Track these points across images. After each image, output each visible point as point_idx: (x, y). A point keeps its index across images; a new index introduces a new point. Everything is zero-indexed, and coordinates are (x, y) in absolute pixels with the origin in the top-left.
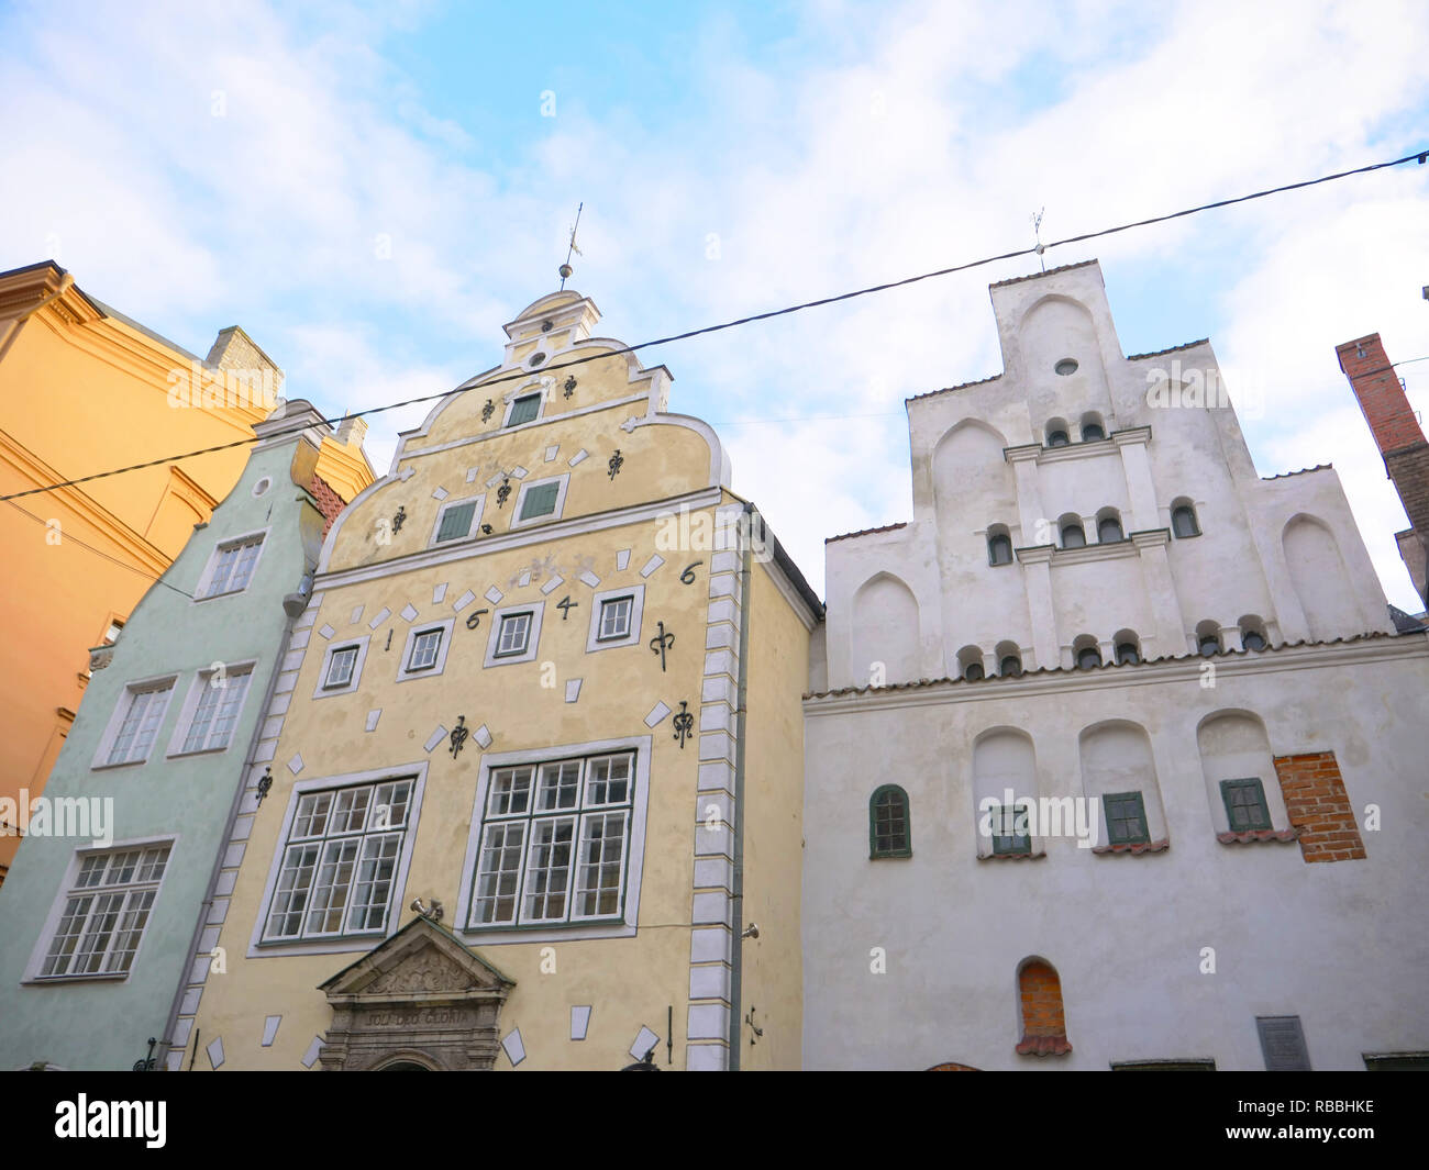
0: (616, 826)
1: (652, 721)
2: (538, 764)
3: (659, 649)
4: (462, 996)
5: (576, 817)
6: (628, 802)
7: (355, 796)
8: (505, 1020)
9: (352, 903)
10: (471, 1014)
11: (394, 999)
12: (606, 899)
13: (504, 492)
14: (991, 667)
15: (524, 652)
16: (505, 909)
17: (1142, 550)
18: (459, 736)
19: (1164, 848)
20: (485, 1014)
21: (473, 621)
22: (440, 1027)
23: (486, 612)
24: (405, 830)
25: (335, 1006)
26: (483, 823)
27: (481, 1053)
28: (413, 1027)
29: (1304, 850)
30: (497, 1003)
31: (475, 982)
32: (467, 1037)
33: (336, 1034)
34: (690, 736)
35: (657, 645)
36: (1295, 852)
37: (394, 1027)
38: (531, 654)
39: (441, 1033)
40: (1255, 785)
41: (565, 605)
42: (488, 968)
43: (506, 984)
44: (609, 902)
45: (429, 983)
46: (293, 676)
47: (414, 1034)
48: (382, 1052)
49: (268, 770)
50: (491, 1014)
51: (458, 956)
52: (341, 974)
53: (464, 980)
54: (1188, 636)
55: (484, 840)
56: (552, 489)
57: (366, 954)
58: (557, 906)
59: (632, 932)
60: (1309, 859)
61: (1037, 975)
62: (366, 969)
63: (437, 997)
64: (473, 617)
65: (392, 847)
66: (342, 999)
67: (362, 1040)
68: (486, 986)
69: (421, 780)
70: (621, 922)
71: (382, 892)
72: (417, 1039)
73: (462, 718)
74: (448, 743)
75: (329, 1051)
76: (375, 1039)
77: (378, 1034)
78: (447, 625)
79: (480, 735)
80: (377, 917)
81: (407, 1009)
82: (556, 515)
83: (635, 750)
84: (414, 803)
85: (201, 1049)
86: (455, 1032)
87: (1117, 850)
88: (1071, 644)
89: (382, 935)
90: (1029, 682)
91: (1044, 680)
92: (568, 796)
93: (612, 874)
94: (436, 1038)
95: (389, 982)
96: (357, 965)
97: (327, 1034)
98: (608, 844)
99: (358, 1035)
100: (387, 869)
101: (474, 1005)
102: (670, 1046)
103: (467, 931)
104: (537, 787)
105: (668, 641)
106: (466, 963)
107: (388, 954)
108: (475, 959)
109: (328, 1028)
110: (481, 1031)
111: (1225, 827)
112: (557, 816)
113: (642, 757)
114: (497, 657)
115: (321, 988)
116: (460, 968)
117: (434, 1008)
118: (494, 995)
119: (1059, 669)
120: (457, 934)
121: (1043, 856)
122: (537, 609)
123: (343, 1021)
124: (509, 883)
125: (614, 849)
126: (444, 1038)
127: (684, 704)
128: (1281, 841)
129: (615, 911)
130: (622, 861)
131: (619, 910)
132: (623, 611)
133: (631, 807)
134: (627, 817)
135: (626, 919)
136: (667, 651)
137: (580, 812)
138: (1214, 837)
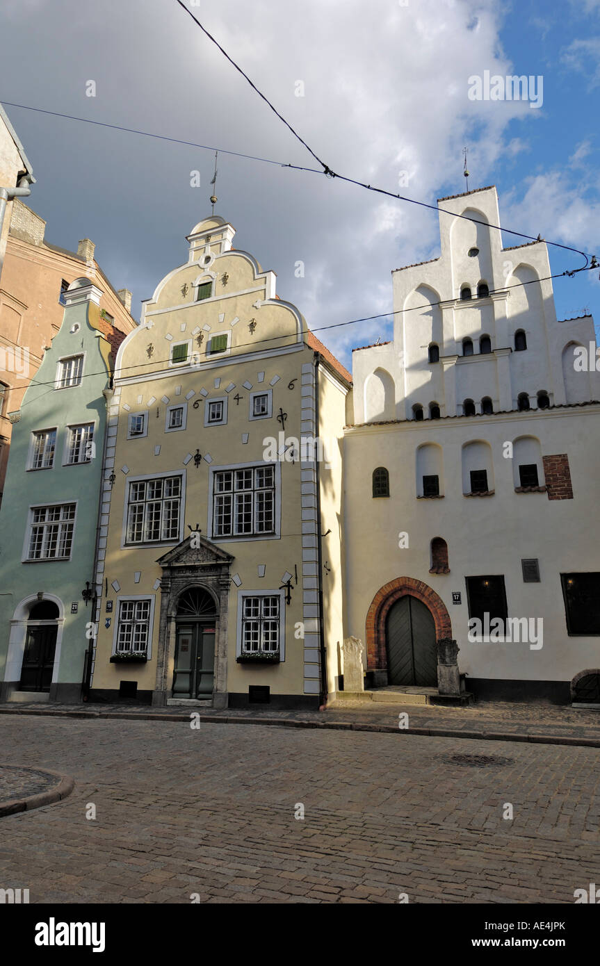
0: (269, 496)
2: (234, 470)
3: (281, 420)
4: (214, 563)
5: (252, 493)
6: (273, 487)
7: (157, 484)
8: (232, 571)
9: (163, 527)
10: (219, 570)
11: (187, 564)
12: (267, 525)
13: (200, 339)
14: (426, 414)
15: (221, 420)
16: (227, 530)
17: (498, 358)
18: (198, 458)
19: (493, 494)
20: (224, 569)
21: (196, 405)
22: (206, 574)
23: (201, 400)
24: (180, 498)
25: (164, 568)
26: (214, 495)
27: (224, 583)
28: (196, 574)
29: (550, 495)
30: (228, 565)
31: (218, 557)
32: (218, 577)
33: (165, 578)
35: (280, 418)
36: (545, 496)
37: (188, 574)
38: (224, 422)
39: (208, 576)
40: (535, 466)
41: (237, 398)
42: (224, 552)
43: (230, 558)
44: (269, 526)
45: (200, 558)
46: (115, 428)
47: (197, 577)
48: (184, 584)
49: (113, 472)
50: (226, 569)
51: (210, 548)
52: (165, 556)
53: (214, 557)
54: (513, 400)
55: (215, 503)
56: (224, 337)
57: (173, 548)
58: (248, 528)
59: (279, 537)
60: (551, 499)
61: (438, 545)
62: (174, 554)
63: (204, 563)
64: (195, 403)
65: (176, 504)
66: (166, 565)
67: (176, 580)
68: (224, 559)
69: (184, 477)
70: (274, 534)
71: (175, 523)
72: (198, 578)
73: (198, 450)
74: (193, 461)
75: (164, 584)
76: (180, 579)
77: (182, 577)
78: (184, 406)
79: (208, 458)
80: (174, 533)
81: (193, 569)
82: (228, 352)
83: (275, 465)
84: (183, 488)
85: (109, 586)
86: (213, 576)
88: (462, 403)
89: (178, 540)
90: (441, 422)
91: (448, 421)
92: (248, 485)
93: (269, 516)
94: (206, 578)
95: (184, 558)
96: (170, 552)
97: (162, 578)
98: (267, 503)
99: (174, 578)
100: (175, 514)
101: (220, 566)
102: (296, 578)
103: (213, 538)
104: (235, 481)
105: (284, 417)
106: (215, 551)
107: (182, 547)
108: (218, 549)
109: (162, 576)
110: (223, 575)
111: (519, 485)
112: (244, 492)
113: (278, 468)
114: (209, 422)
115: (157, 561)
116: (211, 552)
117: (204, 568)
118: (227, 562)
119: (456, 416)
120: (209, 539)
121: (443, 497)
122: (225, 399)
123: (167, 573)
124: (228, 519)
125: (269, 506)
126: (209, 578)
128: (540, 491)
129: (271, 529)
130: (273, 510)
131: (273, 529)
132: (264, 402)
133: (274, 489)
134: (273, 493)
135: (276, 532)
136: (284, 421)
137: (254, 491)
138: (513, 489)
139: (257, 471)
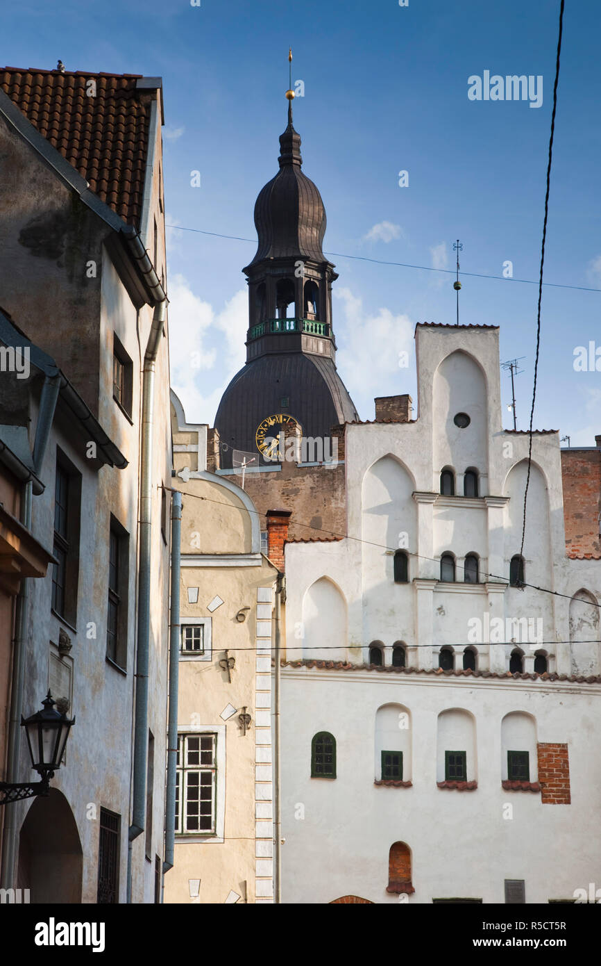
0: (207, 779)
1: (225, 716)
3: (226, 667)
5: (181, 772)
12: (203, 821)
14: (388, 659)
19: (474, 787)
29: (543, 796)
34: (249, 728)
35: (224, 664)
36: (538, 797)
40: (527, 753)
44: (207, 823)
54: (506, 658)
59: (222, 841)
60: (544, 802)
61: (400, 851)
70: (214, 835)
83: (216, 734)
87: (450, 785)
88: (439, 650)
90: (414, 677)
91: (423, 677)
93: (207, 808)
98: (201, 789)
102: (246, 900)
105: (231, 663)
111: (506, 778)
113: (221, 739)
119: (433, 671)
121: (411, 785)
125: (207, 793)
127: (244, 708)
128: (532, 789)
129: (210, 828)
130: (213, 800)
131: (213, 827)
132: (197, 634)
133: (216, 769)
134: (213, 775)
135: (217, 833)
136: (231, 670)
137: (184, 769)
138: (500, 785)
139: (189, 739)
